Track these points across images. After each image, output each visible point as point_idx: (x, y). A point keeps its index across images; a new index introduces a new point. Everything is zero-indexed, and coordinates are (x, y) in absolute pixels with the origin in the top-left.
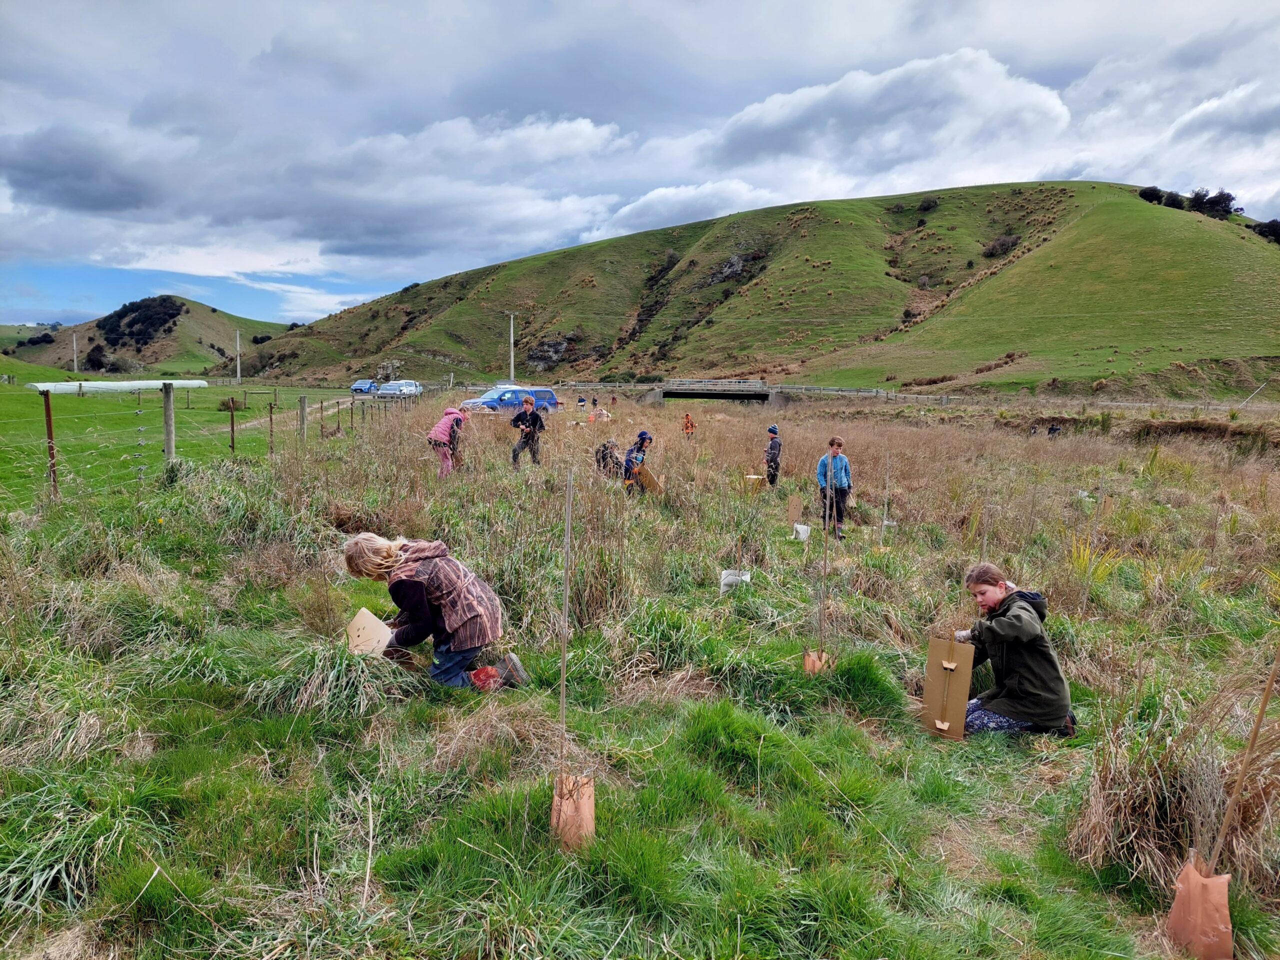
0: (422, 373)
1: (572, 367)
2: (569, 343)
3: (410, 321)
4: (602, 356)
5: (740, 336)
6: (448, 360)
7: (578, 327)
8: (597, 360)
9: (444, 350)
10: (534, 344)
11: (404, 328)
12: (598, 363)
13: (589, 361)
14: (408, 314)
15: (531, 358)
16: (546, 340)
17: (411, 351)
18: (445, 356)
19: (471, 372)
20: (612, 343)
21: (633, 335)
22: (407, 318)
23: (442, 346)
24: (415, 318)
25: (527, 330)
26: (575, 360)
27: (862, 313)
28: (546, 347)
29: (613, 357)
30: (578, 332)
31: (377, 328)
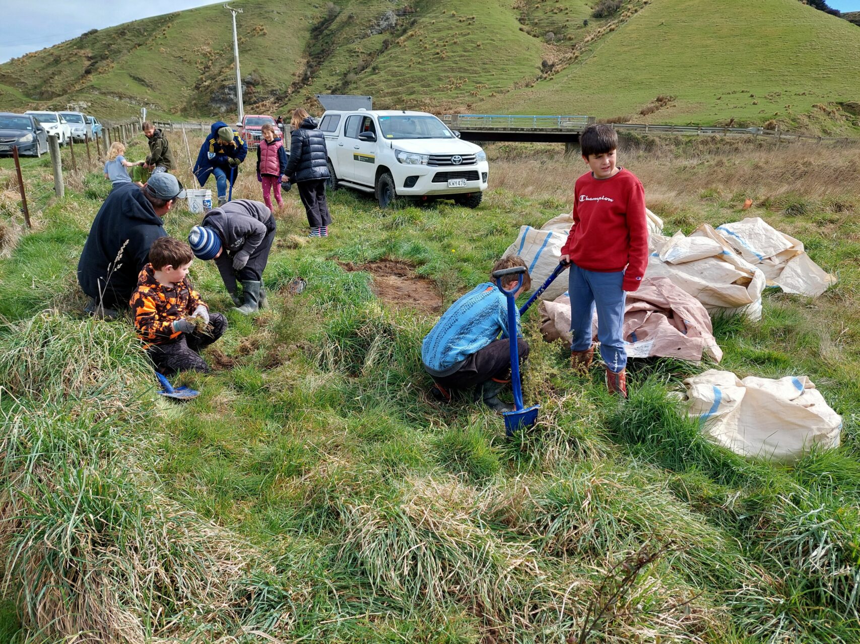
0: (110, 114)
1: (252, 109)
2: (247, 87)
3: (92, 65)
4: (279, 99)
5: (406, 82)
6: (134, 102)
7: (254, 71)
8: (275, 103)
9: (129, 93)
10: (215, 87)
11: (88, 72)
12: (277, 105)
13: (267, 103)
14: (89, 58)
15: (213, 100)
16: (226, 83)
17: (96, 93)
18: (131, 98)
19: (157, 113)
20: (287, 88)
21: (305, 80)
22: (89, 63)
23: (127, 89)
24: (97, 62)
25: (207, 74)
26: (255, 102)
27: (508, 62)
28: (226, 91)
29: (289, 100)
30: (255, 77)
31: (60, 72)
